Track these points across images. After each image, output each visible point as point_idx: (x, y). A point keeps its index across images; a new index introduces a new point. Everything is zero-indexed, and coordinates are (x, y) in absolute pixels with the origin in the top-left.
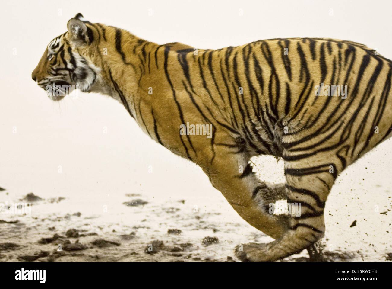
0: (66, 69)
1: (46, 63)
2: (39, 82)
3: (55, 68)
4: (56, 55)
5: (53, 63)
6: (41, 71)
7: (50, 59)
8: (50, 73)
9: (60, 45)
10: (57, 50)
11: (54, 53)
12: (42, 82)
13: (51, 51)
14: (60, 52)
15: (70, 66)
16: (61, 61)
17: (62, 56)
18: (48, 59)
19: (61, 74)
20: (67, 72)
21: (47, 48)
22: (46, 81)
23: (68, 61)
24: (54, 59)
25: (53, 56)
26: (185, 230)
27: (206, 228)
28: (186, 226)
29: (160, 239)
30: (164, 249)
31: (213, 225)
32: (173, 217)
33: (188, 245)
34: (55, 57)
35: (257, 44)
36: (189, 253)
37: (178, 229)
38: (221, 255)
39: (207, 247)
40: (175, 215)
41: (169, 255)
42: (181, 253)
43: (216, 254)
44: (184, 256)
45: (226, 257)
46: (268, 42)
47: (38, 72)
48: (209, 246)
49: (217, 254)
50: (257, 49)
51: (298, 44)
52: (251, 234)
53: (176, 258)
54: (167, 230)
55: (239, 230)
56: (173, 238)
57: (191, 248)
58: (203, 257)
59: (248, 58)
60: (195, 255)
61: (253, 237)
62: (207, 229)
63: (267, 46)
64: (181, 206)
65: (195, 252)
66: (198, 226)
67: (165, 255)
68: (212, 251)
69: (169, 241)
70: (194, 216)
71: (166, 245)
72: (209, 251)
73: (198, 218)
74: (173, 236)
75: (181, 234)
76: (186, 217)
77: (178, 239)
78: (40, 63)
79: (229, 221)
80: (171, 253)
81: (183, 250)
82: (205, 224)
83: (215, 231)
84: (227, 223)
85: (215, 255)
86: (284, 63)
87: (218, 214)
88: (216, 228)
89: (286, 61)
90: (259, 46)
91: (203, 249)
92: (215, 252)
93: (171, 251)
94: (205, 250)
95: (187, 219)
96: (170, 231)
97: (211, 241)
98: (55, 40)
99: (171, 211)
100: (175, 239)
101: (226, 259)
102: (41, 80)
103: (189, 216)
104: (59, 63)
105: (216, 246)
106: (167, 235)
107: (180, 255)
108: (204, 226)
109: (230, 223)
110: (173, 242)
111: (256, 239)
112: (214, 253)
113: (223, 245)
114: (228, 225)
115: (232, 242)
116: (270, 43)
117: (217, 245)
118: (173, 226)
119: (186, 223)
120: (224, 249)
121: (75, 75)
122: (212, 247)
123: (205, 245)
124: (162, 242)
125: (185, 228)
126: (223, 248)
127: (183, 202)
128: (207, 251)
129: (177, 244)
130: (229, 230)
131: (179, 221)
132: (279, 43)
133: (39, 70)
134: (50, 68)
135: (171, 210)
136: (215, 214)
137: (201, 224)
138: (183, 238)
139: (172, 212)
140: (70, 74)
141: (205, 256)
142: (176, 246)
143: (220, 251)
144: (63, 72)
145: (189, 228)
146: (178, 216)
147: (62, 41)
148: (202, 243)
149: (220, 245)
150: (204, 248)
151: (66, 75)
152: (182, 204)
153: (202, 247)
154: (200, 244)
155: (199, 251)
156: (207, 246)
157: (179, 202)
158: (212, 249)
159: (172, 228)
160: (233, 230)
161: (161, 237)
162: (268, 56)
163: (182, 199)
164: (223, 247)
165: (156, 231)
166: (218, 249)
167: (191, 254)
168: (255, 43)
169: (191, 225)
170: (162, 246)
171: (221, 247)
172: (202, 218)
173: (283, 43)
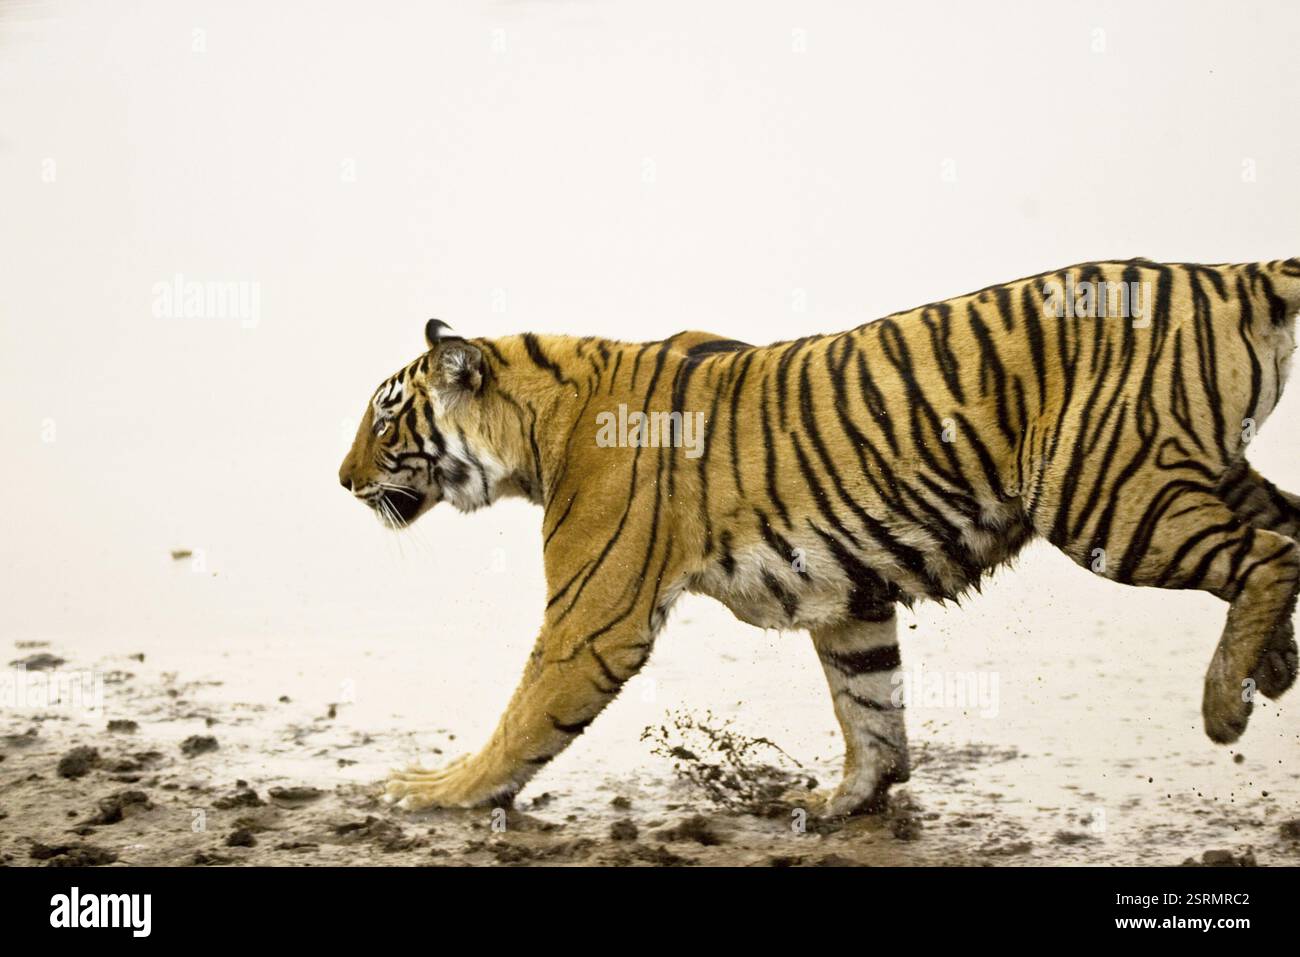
0: (422, 454)
1: (370, 442)
2: (357, 489)
3: (395, 455)
4: (396, 420)
5: (388, 441)
6: (360, 463)
7: (381, 433)
8: (383, 467)
9: (405, 398)
10: (397, 408)
11: (390, 416)
12: (366, 491)
13: (380, 412)
14: (405, 415)
15: (430, 448)
16: (410, 436)
17: (412, 422)
18: (374, 431)
19: (408, 468)
20: (423, 463)
21: (371, 404)
22: (374, 489)
23: (425, 437)
24: (392, 431)
25: (388, 424)
26: (144, 721)
27: (191, 716)
28: (147, 713)
29: (91, 744)
30: (99, 767)
31: (204, 709)
32: (119, 693)
33: (150, 757)
34: (393, 425)
35: (867, 329)
36: (152, 774)
37: (131, 719)
38: (224, 776)
39: (192, 760)
40: (123, 688)
41: (111, 779)
42: (136, 773)
43: (212, 775)
44: (142, 781)
45: (234, 781)
46: (895, 319)
47: (354, 466)
48: (198, 758)
49: (215, 774)
50: (869, 343)
51: (971, 308)
52: (288, 728)
53: (125, 785)
54: (106, 723)
55: (261, 718)
56: (119, 741)
57: (158, 763)
58: (184, 782)
59: (843, 366)
60: (167, 778)
61: (292, 736)
62: (193, 719)
63: (897, 331)
64: (135, 667)
65: (167, 772)
66: (173, 711)
67: (101, 779)
68: (204, 768)
69: (111, 747)
70: (164, 690)
71: (105, 756)
72: (197, 769)
73: (174, 693)
74: (119, 736)
75: (138, 731)
76: (146, 693)
77: (130, 742)
78: (356, 445)
79: (241, 701)
80: (115, 775)
81: (140, 768)
82: (189, 707)
83: (210, 722)
84: (237, 704)
85: (210, 777)
86: (942, 368)
87: (218, 684)
88: (213, 716)
89: (945, 361)
90: (874, 333)
91: (184, 765)
92: (210, 771)
93: (115, 771)
94: (189, 766)
95: (150, 697)
96: (114, 726)
97: (199, 746)
98: (389, 386)
99: (114, 679)
100: (124, 742)
101: (235, 785)
102: (362, 487)
103: (154, 691)
104: (404, 441)
105: (212, 758)
106: (108, 734)
107: (136, 780)
108: (186, 711)
109: (243, 705)
110: (119, 749)
111: (300, 739)
112: (208, 774)
113: (228, 755)
114: (240, 707)
115: (247, 747)
116: (900, 321)
117: (215, 755)
118: (120, 714)
119: (149, 705)
120: (230, 763)
121: (439, 471)
122: (204, 759)
123: (188, 755)
124: (95, 749)
125: (144, 718)
126: (227, 761)
127: (141, 657)
128: (193, 768)
129: (128, 755)
130: (240, 720)
131: (133, 702)
132: (925, 318)
133: (356, 461)
134: (382, 454)
135: (114, 677)
136: (211, 684)
137: (180, 707)
138: (141, 740)
139: (118, 681)
140: (429, 467)
141: (188, 780)
142: (126, 759)
143: (220, 769)
144: (413, 462)
145: (155, 717)
146: (130, 690)
147: (408, 389)
148: (180, 751)
149: (221, 755)
150: (187, 762)
151: (419, 469)
152: (138, 662)
153: (181, 759)
154: (177, 754)
155: (176, 770)
156: (193, 757)
157: (132, 658)
158: (204, 764)
159: (116, 718)
160: (250, 720)
161: (93, 738)
162: (898, 357)
163: (138, 651)
164: (228, 758)
165: (81, 725)
166: (216, 764)
167: (158, 777)
168: (862, 329)
169: (158, 710)
170: (95, 758)
171: (225, 758)
172: (182, 694)
173: (935, 316)
